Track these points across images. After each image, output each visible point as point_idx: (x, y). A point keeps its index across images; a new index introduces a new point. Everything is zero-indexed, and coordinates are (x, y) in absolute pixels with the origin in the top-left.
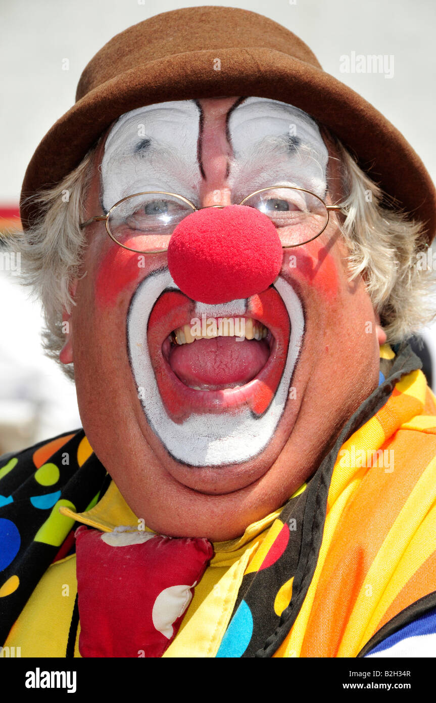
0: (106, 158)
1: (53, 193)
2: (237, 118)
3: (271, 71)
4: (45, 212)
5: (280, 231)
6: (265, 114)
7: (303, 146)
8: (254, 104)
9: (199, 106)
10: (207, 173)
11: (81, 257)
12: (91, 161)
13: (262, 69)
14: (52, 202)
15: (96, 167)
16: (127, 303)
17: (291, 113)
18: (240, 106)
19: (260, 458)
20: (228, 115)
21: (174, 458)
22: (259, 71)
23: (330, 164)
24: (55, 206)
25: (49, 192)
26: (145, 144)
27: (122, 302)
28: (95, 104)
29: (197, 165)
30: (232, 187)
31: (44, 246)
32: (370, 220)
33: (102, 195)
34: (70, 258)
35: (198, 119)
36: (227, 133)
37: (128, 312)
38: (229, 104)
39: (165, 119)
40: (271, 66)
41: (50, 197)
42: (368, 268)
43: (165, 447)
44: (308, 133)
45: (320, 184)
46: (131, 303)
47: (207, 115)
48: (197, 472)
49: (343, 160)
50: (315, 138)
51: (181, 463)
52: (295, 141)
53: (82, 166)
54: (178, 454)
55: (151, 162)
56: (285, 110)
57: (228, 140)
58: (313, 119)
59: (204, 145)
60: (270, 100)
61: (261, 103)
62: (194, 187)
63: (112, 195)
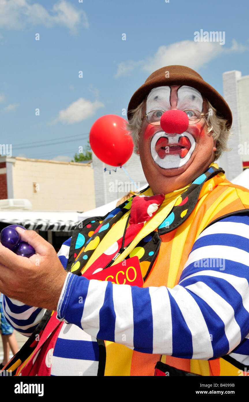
0: (147, 101)
1: (135, 110)
2: (180, 91)
3: (188, 79)
4: (133, 115)
5: (189, 121)
6: (187, 90)
7: (196, 99)
8: (184, 87)
9: (170, 88)
10: (172, 105)
11: (141, 127)
12: (144, 102)
13: (186, 78)
14: (134, 113)
15: (145, 104)
16: (151, 139)
17: (193, 90)
18: (181, 88)
19: (182, 167)
20: (177, 90)
21: (161, 167)
22: (185, 78)
23: (203, 103)
24: (135, 114)
25: (134, 110)
26: (157, 97)
27: (150, 138)
28: (144, 86)
29: (169, 102)
30: (177, 108)
31: (133, 124)
32: (214, 118)
33: (146, 111)
34: (138, 127)
35: (170, 91)
36: (177, 94)
37: (151, 141)
38: (178, 87)
39: (162, 91)
40: (188, 78)
41: (134, 111)
42: (213, 131)
43: (159, 165)
44: (198, 95)
45: (200, 108)
46: (152, 139)
47: (172, 90)
48: (166, 170)
49: (207, 102)
50: (199, 96)
51: (163, 168)
52: (194, 97)
53: (142, 104)
54: (162, 166)
55: (158, 102)
56: (192, 89)
57: (177, 96)
58: (200, 92)
59: (171, 97)
60: (188, 86)
61: (186, 87)
62: (169, 108)
63: (148, 110)
